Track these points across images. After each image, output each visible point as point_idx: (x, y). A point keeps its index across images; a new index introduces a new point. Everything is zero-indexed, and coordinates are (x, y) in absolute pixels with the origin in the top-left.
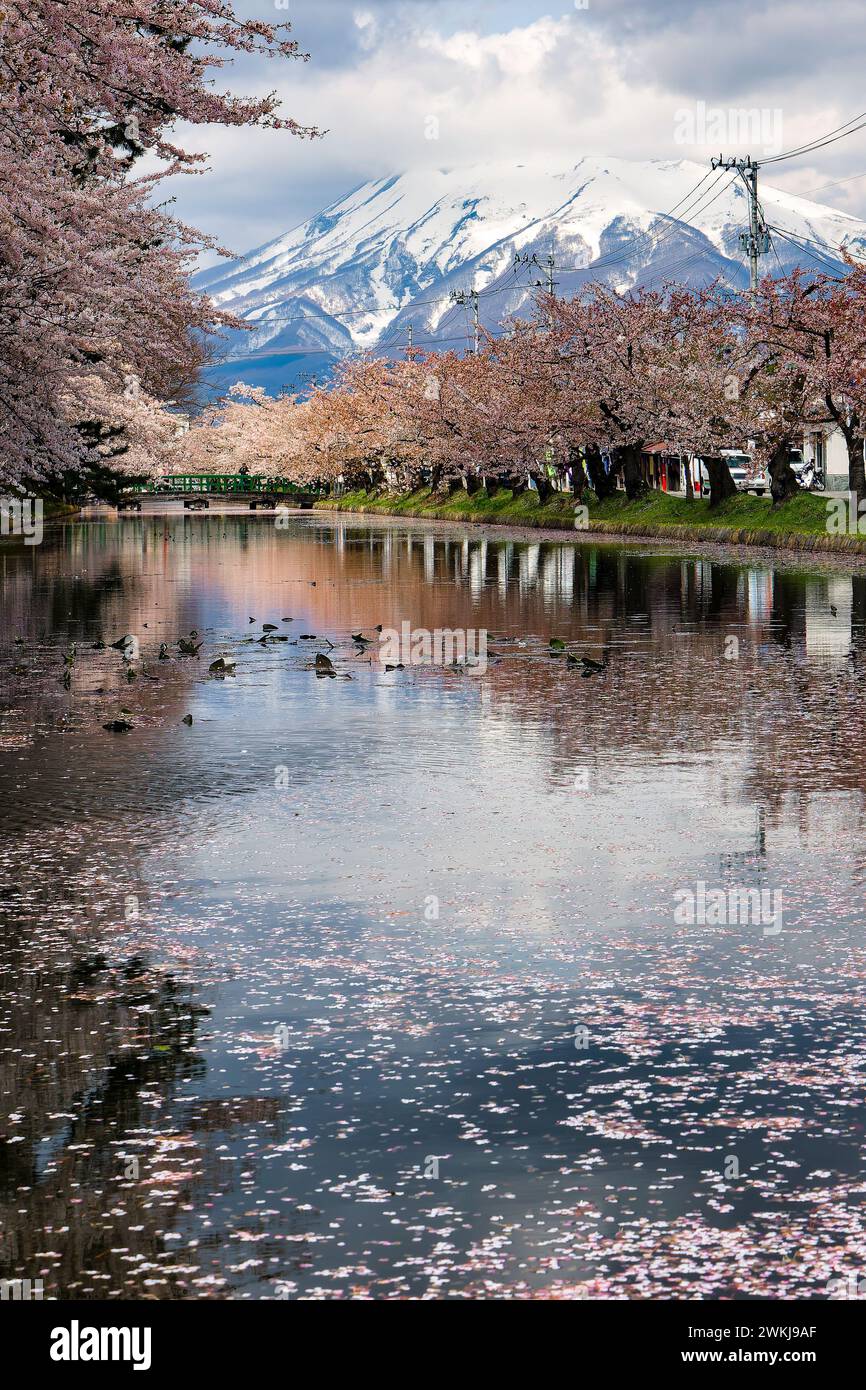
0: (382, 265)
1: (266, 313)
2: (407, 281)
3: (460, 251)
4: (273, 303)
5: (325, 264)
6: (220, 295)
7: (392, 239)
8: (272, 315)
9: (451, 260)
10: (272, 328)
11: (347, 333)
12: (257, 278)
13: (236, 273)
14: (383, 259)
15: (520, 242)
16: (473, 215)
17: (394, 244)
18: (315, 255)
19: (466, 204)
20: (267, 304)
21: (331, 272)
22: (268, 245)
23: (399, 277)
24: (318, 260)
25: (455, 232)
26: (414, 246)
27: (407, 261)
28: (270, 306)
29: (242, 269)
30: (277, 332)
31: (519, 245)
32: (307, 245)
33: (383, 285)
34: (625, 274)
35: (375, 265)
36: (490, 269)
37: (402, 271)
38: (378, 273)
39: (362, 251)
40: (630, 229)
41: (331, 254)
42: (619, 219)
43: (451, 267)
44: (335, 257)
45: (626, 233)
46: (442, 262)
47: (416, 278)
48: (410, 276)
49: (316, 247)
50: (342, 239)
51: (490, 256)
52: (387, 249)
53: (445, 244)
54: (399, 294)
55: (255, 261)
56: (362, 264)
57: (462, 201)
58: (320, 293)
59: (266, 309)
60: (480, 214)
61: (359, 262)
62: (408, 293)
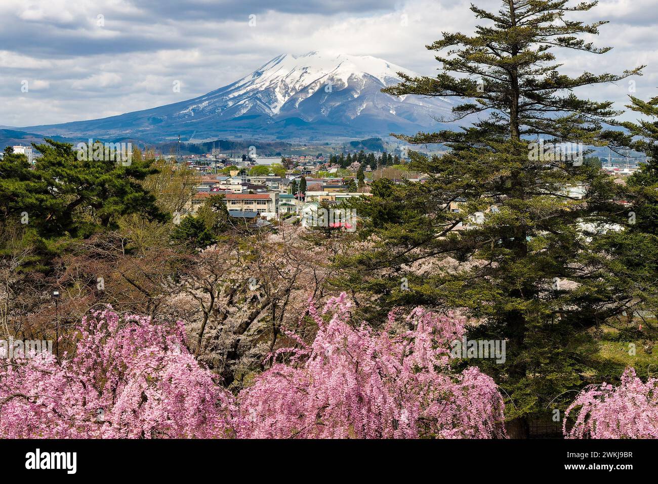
0: (278, 87)
1: (245, 102)
2: (287, 92)
3: (303, 83)
4: (246, 98)
5: (261, 86)
6: (229, 96)
7: (281, 79)
8: (247, 102)
9: (300, 86)
10: (248, 107)
11: (270, 109)
12: (240, 90)
13: (231, 89)
14: (279, 85)
15: (322, 81)
16: (306, 72)
17: (282, 81)
18: (257, 84)
19: (304, 69)
20: (245, 99)
21: (263, 89)
22: (241, 80)
23: (284, 91)
24: (258, 86)
25: (300, 77)
26: (288, 81)
27: (286, 86)
28: (246, 100)
29: (233, 88)
31: (322, 82)
32: (253, 81)
33: (279, 94)
34: (357, 92)
35: (276, 87)
36: (313, 89)
37: (285, 89)
38: (277, 90)
39: (272, 82)
40: (356, 77)
41: (262, 83)
42: (353, 74)
43: (300, 88)
44: (264, 84)
45: (356, 79)
46: (297, 87)
47: (289, 91)
48: (287, 91)
49: (256, 82)
50: (265, 79)
51: (313, 85)
52: (280, 83)
53: (298, 81)
54: (284, 96)
55: (237, 85)
56: (272, 87)
57: (302, 67)
58: (260, 96)
59: (245, 100)
60: (308, 72)
61: (271, 86)
62: (287, 96)
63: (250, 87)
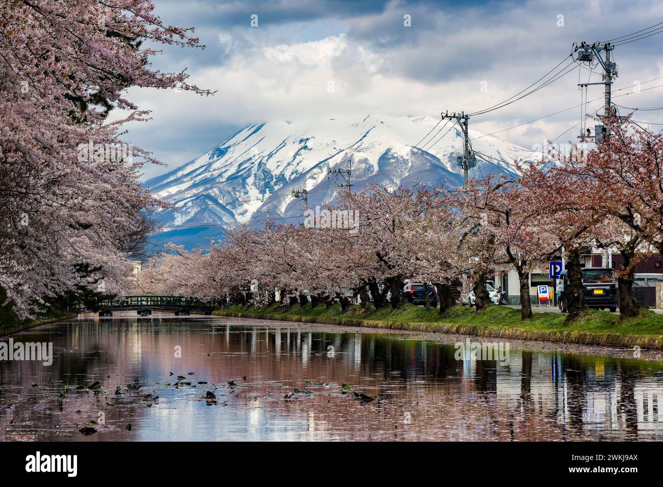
0: (253, 176)
1: (186, 204)
2: (267, 185)
3: (297, 168)
4: (190, 197)
5: (220, 175)
6: (160, 193)
7: (259, 161)
8: (190, 204)
9: (292, 173)
10: (189, 212)
11: (233, 215)
12: (180, 183)
13: (169, 180)
14: (253, 172)
15: (332, 163)
16: (305, 147)
17: (260, 164)
18: (215, 170)
19: (301, 141)
20: (187, 198)
21: (224, 180)
22: (187, 164)
23: (262, 183)
24: (216, 173)
25: (295, 157)
26: (271, 165)
27: (267, 173)
28: (189, 200)
29: (172, 178)
30: (192, 214)
31: (331, 166)
32: (210, 165)
33: (253, 187)
34: (393, 182)
35: (249, 176)
36: (315, 178)
37: (264, 179)
38: (250, 180)
39: (242, 168)
40: (395, 155)
41: (223, 170)
42: (389, 150)
43: (293, 177)
44: (225, 171)
45: (394, 158)
46: (287, 174)
47: (272, 183)
48: (269, 183)
49: (214, 166)
50: (230, 161)
51: (315, 171)
52: (256, 167)
53: (289, 164)
54: (263, 192)
55: (180, 174)
56: (242, 175)
57: (299, 139)
58: (217, 192)
59: (186, 201)
60: (309, 147)
61: (240, 174)
62: (268, 192)
63: (202, 176)
